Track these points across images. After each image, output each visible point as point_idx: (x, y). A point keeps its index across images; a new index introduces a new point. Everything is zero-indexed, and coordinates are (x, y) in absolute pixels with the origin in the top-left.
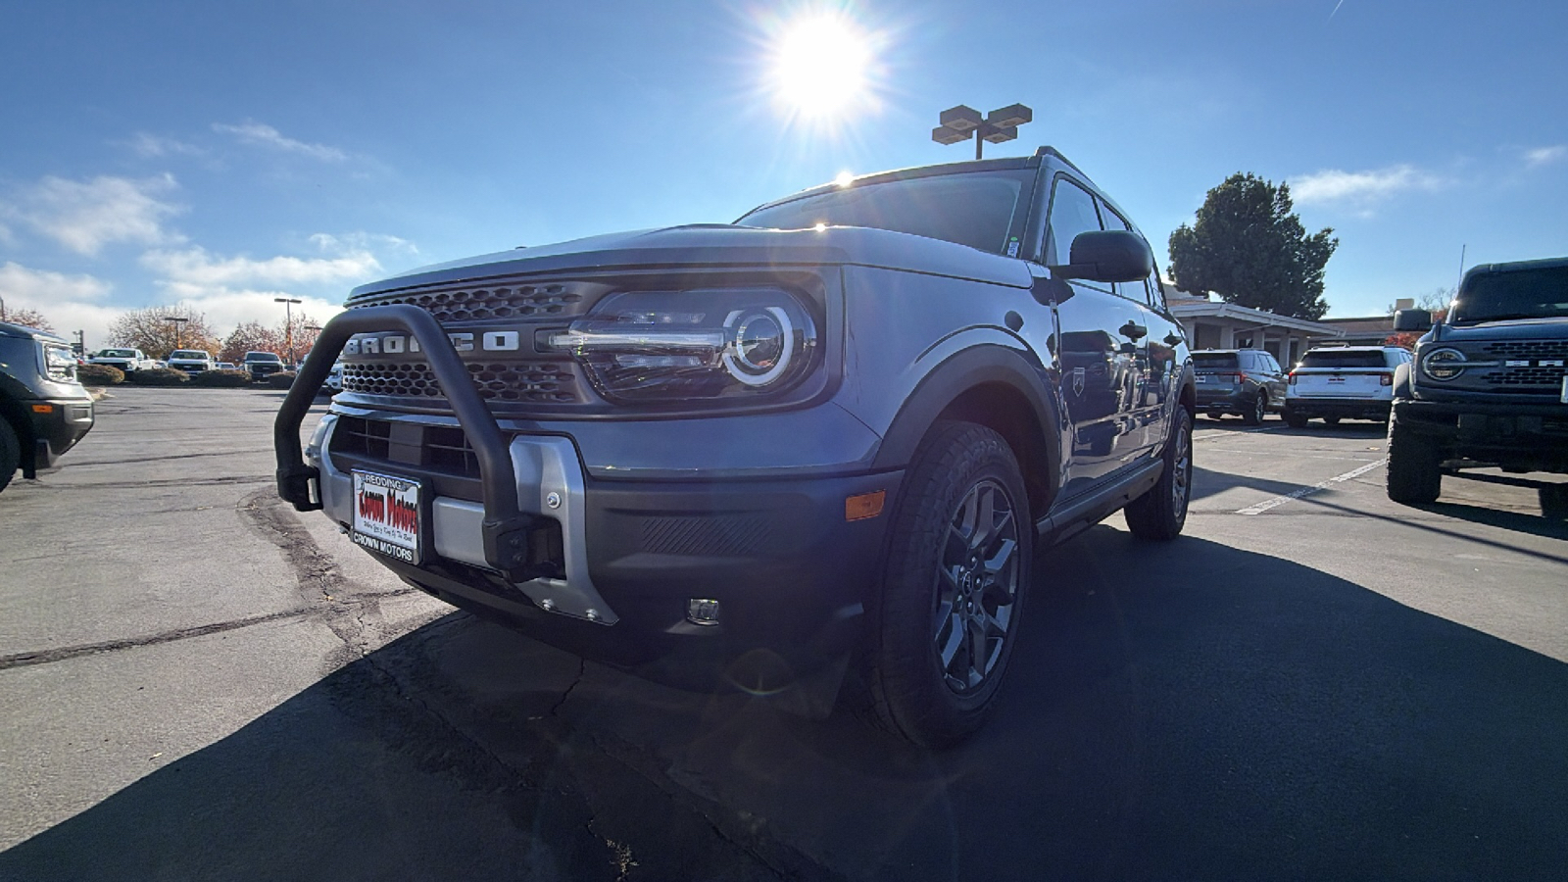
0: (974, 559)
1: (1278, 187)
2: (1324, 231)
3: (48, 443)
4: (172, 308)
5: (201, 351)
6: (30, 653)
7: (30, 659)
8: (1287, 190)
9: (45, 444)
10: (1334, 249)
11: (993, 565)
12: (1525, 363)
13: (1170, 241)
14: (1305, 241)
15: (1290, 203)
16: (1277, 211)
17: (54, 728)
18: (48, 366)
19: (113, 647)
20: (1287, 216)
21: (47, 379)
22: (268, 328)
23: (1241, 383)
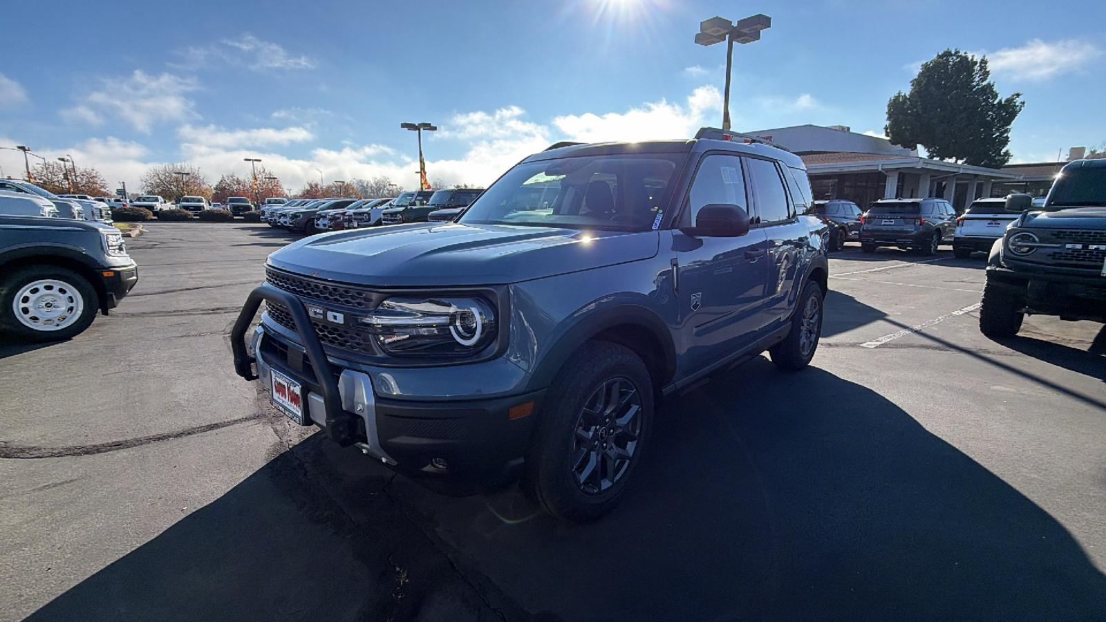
0: (607, 420)
1: (979, 61)
2: (1013, 96)
3: (113, 293)
4: (179, 164)
5: (200, 197)
6: (119, 442)
7: (119, 445)
8: (986, 63)
9: (112, 295)
10: (1020, 110)
11: (623, 421)
12: (1079, 246)
13: (889, 106)
14: (998, 103)
15: (988, 73)
16: (977, 79)
17: (135, 490)
18: (109, 246)
19: (160, 439)
20: (985, 83)
21: (109, 255)
22: (241, 178)
23: (920, 225)
